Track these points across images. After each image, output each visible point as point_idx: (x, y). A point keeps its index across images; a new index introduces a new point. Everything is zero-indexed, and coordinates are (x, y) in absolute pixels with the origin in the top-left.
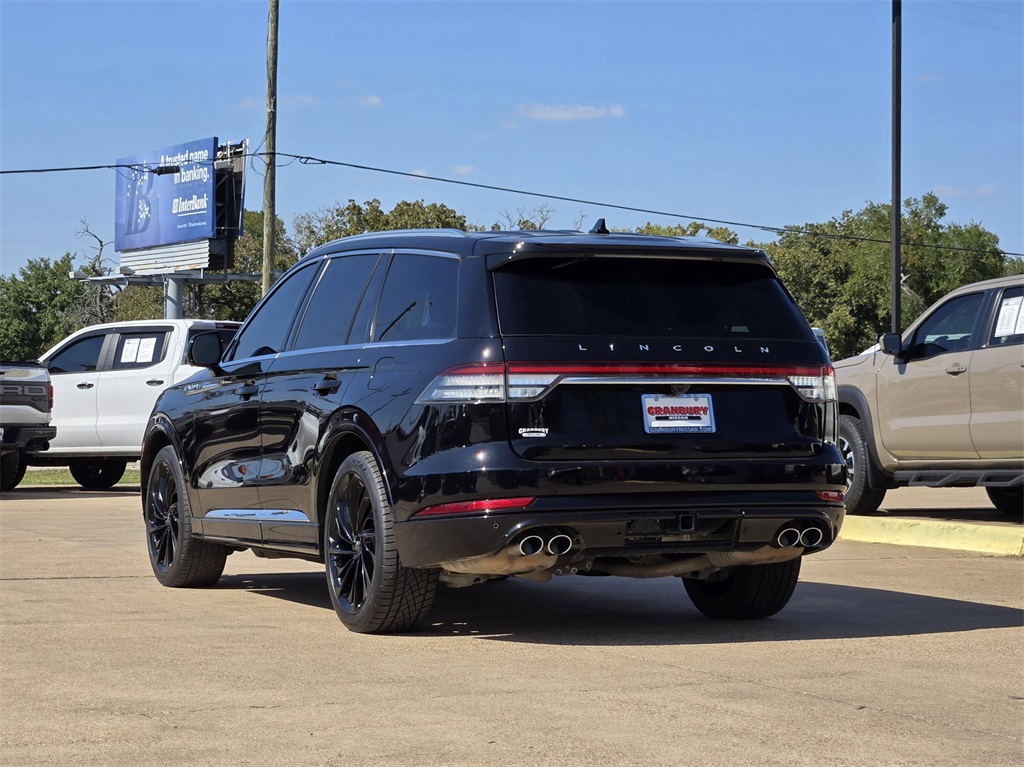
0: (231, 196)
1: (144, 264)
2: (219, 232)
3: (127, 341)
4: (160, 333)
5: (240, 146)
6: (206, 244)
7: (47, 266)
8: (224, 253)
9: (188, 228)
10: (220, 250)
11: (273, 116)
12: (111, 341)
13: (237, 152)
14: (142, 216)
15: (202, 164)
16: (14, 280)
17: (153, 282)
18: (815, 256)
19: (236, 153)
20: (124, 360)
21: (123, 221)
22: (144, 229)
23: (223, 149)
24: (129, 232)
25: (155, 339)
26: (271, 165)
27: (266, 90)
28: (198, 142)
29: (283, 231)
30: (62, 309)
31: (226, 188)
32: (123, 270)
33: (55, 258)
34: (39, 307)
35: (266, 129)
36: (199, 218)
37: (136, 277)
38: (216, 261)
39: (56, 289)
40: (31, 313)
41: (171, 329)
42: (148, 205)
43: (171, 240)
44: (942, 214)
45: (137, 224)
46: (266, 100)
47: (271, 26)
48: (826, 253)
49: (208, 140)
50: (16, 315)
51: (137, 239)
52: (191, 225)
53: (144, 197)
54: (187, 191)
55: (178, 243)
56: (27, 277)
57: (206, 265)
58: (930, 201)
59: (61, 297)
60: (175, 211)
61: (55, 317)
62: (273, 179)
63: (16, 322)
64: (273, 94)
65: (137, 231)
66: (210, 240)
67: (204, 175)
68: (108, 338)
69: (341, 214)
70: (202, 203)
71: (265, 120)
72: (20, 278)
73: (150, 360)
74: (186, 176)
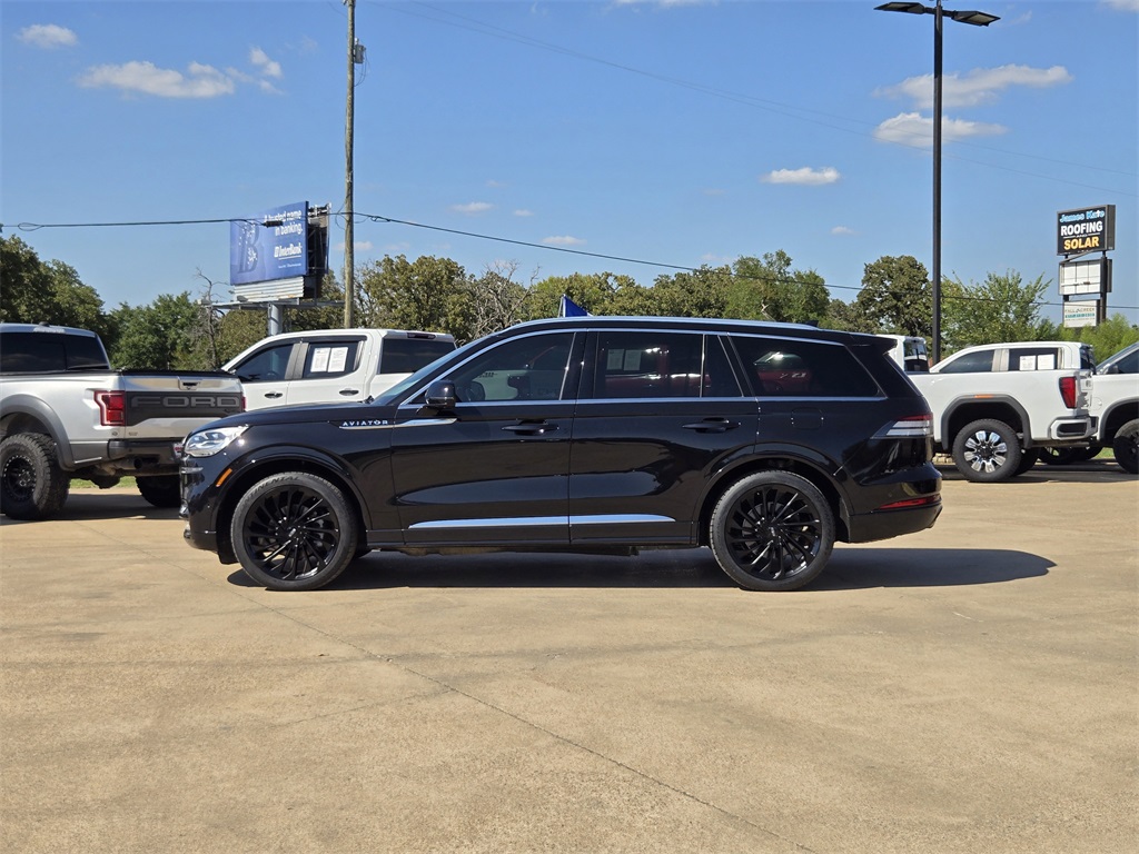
0: (319, 246)
1: (254, 294)
2: (310, 271)
3: (316, 350)
4: (352, 343)
5: (325, 208)
6: (301, 280)
7: (171, 300)
8: (314, 286)
9: (287, 268)
10: (312, 284)
11: (351, 186)
12: (300, 351)
13: (323, 212)
14: (251, 259)
15: (297, 221)
16: (148, 309)
17: (261, 308)
18: (683, 294)
19: (322, 214)
20: (313, 369)
21: (236, 263)
22: (253, 269)
23: (312, 210)
24: (241, 271)
25: (346, 349)
26: (350, 222)
27: (346, 166)
28: (294, 205)
29: (334, 277)
30: (182, 328)
31: (316, 241)
32: (239, 298)
33: (176, 294)
34: (166, 327)
35: (345, 195)
36: (295, 260)
37: (250, 304)
38: (308, 292)
39: (178, 314)
40: (160, 331)
41: (364, 338)
42: (256, 251)
43: (273, 277)
44: (788, 264)
45: (247, 265)
46: (345, 173)
47: (348, 119)
48: (691, 292)
49: (301, 204)
50: (150, 332)
51: (247, 276)
52: (289, 266)
53: (252, 246)
54: (286, 241)
55: (279, 279)
56: (157, 307)
57: (302, 295)
58: (781, 255)
59: (181, 320)
60: (276, 256)
61: (177, 333)
62: (351, 232)
63: (150, 337)
64: (350, 169)
65: (247, 270)
66: (304, 276)
67: (299, 229)
68: (296, 346)
69: (379, 264)
70: (297, 250)
71: (346, 187)
72: (153, 308)
73: (343, 370)
74: (285, 230)
